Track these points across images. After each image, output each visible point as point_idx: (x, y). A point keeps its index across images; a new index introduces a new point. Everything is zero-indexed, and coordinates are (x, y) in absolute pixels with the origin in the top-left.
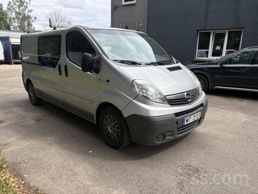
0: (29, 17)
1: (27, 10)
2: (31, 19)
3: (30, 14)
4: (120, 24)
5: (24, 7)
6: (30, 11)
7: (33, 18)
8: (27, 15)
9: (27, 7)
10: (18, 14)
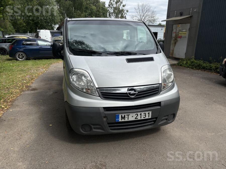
0: (122, 10)
1: (122, 5)
2: (124, 12)
3: (123, 8)
4: (176, 11)
5: (120, 3)
6: (124, 6)
7: (125, 11)
8: (121, 9)
9: (122, 3)
10: (115, 8)
